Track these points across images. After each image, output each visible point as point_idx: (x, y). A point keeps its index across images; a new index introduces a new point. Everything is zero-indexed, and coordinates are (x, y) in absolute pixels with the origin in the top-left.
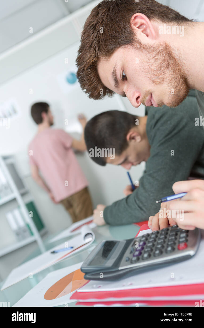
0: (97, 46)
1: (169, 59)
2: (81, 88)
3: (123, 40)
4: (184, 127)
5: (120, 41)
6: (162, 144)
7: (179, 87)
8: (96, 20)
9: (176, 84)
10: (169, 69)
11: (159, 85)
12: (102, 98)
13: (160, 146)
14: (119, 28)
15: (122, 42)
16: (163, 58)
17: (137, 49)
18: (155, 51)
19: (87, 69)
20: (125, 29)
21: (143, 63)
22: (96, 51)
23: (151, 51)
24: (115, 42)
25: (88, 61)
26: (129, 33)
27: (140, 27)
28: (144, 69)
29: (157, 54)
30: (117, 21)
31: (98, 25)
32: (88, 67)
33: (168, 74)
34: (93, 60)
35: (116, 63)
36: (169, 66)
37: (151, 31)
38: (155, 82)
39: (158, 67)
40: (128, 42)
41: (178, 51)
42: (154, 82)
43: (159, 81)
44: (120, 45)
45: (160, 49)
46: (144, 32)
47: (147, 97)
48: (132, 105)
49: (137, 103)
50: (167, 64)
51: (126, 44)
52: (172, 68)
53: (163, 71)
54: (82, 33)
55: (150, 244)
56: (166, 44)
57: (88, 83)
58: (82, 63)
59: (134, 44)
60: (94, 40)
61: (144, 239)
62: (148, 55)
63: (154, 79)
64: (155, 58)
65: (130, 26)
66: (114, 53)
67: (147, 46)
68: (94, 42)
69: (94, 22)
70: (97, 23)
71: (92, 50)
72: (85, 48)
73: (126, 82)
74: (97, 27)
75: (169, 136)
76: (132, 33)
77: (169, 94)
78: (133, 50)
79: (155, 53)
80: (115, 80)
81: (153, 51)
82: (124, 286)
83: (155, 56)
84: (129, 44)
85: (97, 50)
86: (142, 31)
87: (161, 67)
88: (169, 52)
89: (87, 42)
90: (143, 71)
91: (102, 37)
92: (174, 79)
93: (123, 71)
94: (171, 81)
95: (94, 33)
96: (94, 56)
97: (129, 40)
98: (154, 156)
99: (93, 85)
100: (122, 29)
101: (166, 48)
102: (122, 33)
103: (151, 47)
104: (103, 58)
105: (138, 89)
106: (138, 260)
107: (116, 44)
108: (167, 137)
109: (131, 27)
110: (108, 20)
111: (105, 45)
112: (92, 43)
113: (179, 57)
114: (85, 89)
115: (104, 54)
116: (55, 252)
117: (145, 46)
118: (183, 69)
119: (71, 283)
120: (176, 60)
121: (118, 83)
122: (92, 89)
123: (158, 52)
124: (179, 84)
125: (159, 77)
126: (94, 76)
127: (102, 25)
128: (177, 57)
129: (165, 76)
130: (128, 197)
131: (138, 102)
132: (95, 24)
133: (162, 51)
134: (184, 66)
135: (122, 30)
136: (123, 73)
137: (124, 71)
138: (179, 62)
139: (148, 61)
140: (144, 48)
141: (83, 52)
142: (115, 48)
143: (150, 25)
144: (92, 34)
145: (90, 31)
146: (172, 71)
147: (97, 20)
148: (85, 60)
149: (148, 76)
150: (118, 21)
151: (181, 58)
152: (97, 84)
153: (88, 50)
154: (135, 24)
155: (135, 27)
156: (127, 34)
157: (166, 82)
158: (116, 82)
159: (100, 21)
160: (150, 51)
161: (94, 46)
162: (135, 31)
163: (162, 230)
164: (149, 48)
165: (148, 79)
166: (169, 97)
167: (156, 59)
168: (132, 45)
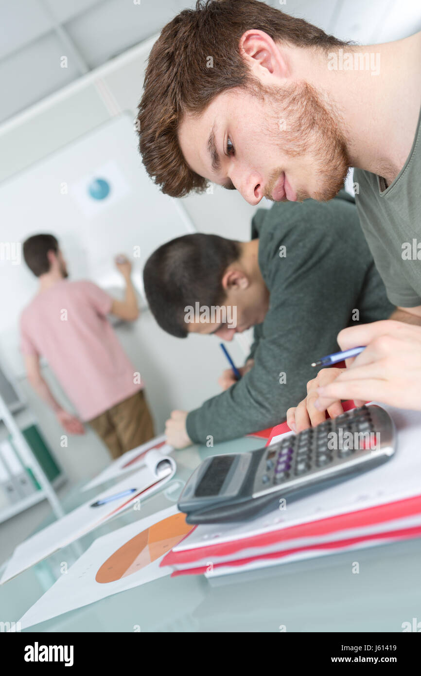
0: (177, 92)
1: (313, 110)
2: (148, 174)
3: (226, 79)
4: (328, 251)
5: (220, 80)
6: (291, 284)
7: (334, 161)
8: (174, 44)
9: (329, 157)
10: (315, 128)
11: (298, 158)
12: (184, 195)
13: (287, 287)
14: (219, 57)
15: (226, 83)
16: (303, 109)
17: (254, 94)
18: (288, 97)
19: (159, 135)
20: (230, 59)
21: (266, 119)
22: (176, 101)
23: (280, 98)
24: (212, 82)
25: (162, 119)
26: (237, 67)
27: (257, 56)
28: (268, 130)
29: (291, 102)
30: (213, 45)
31: (179, 53)
32: (162, 132)
33: (314, 137)
34: (171, 119)
35: (215, 122)
36: (314, 123)
37: (278, 62)
38: (290, 153)
39: (294, 125)
40: (237, 82)
41: (329, 96)
42: (287, 152)
43: (298, 150)
44: (223, 88)
45: (296, 93)
46: (265, 64)
47: (276, 180)
48: (247, 201)
49: (254, 196)
50: (310, 120)
51: (233, 87)
52: (320, 128)
53: (304, 133)
54: (146, 71)
55: (304, 449)
56: (306, 84)
57: (161, 164)
58: (148, 125)
59: (249, 85)
60: (172, 81)
61: (287, 444)
62: (275, 105)
63: (287, 146)
64: (288, 109)
65: (239, 52)
66: (210, 103)
67: (273, 88)
68: (173, 84)
69: (169, 49)
70: (176, 50)
71: (168, 100)
72: (153, 98)
73: (233, 158)
74: (175, 57)
75: (304, 269)
76: (242, 65)
77: (316, 175)
78: (248, 96)
79: (287, 101)
80: (213, 156)
81: (284, 97)
82: (267, 526)
83: (288, 107)
84: (239, 86)
85: (178, 99)
86: (261, 63)
87: (300, 126)
88: (313, 97)
89: (158, 85)
90: (266, 135)
91: (186, 74)
92: (324, 147)
93: (228, 137)
94: (319, 150)
95: (171, 68)
96: (173, 111)
97: (238, 79)
98: (277, 308)
99: (170, 166)
100: (224, 58)
101: (308, 92)
102: (224, 66)
103: (280, 89)
104: (190, 114)
105: (256, 169)
106: (287, 477)
107: (213, 87)
108: (300, 272)
109: (241, 55)
110: (197, 44)
111: (195, 90)
112: (168, 86)
113: (331, 106)
114: (154, 175)
115: (192, 105)
116: (100, 503)
117: (269, 88)
118: (340, 129)
119: (147, 547)
120: (326, 113)
121: (219, 160)
122: (169, 174)
123: (294, 99)
124: (334, 156)
125: (298, 143)
126: (173, 150)
127: (186, 53)
128: (327, 107)
129: (309, 142)
130: (232, 389)
131: (256, 195)
132: (171, 51)
133: (301, 97)
134: (341, 123)
135: (224, 61)
136: (228, 141)
137: (230, 136)
138: (332, 116)
139: (276, 116)
140: (266, 92)
141: (150, 105)
142: (212, 93)
143: (277, 51)
144: (167, 71)
145: (162, 67)
146: (320, 132)
147: (176, 45)
148: (156, 119)
149: (276, 142)
150: (217, 45)
151: (334, 108)
152: (178, 165)
153: (160, 100)
154: (248, 50)
155: (248, 56)
156: (233, 68)
157: (311, 152)
158: (216, 157)
159: (182, 45)
160: (278, 97)
161: (172, 92)
162: (248, 63)
163: (319, 426)
164: (275, 92)
165: (277, 147)
166: (317, 181)
167: (291, 111)
168: (245, 87)
